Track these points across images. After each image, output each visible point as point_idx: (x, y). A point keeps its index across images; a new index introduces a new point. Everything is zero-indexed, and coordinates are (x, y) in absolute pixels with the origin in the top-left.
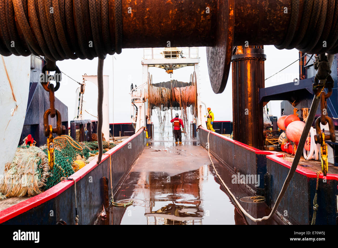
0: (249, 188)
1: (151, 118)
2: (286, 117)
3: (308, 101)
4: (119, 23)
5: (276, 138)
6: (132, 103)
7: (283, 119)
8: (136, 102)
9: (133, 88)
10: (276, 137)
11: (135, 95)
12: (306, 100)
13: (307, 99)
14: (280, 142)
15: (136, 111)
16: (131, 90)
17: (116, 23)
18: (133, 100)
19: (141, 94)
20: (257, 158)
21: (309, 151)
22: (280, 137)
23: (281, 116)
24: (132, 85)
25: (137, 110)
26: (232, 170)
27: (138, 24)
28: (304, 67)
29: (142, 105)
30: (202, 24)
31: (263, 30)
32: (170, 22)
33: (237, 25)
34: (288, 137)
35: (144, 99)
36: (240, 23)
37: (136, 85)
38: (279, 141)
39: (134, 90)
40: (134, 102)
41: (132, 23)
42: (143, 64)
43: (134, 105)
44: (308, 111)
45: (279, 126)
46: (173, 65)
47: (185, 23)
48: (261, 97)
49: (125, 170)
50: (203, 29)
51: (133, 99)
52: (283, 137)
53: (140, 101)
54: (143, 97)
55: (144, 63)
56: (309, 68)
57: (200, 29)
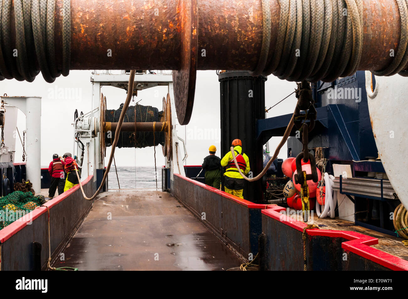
0: (239, 256)
1: (103, 161)
2: (294, 159)
3: (322, 137)
4: (67, 39)
5: (280, 189)
6: (76, 138)
7: (289, 162)
8: (81, 137)
9: (77, 117)
10: (280, 187)
11: (81, 126)
12: (320, 137)
13: (320, 135)
14: (286, 194)
15: (81, 150)
16: (75, 119)
17: (64, 39)
18: (78, 133)
19: (90, 125)
20: (250, 215)
21: (324, 205)
22: (285, 188)
23: (288, 157)
24: (76, 112)
25: (83, 149)
26: (218, 232)
27: (89, 41)
28: (318, 91)
29: (91, 141)
30: (164, 43)
31: (234, 53)
32: (128, 40)
33: (204, 46)
34: (295, 188)
35: (94, 133)
36: (208, 43)
37: (82, 112)
38: (284, 192)
39: (79, 119)
40: (79, 137)
41: (83, 40)
42: (93, 82)
43: (79, 141)
44: (321, 151)
45: (285, 171)
46: (137, 84)
47: (145, 42)
48: (260, 131)
49: (65, 235)
50: (165, 50)
51: (76, 132)
52: (290, 187)
53: (88, 136)
54: (92, 129)
55: (95, 80)
56: (324, 93)
57: (162, 49)
